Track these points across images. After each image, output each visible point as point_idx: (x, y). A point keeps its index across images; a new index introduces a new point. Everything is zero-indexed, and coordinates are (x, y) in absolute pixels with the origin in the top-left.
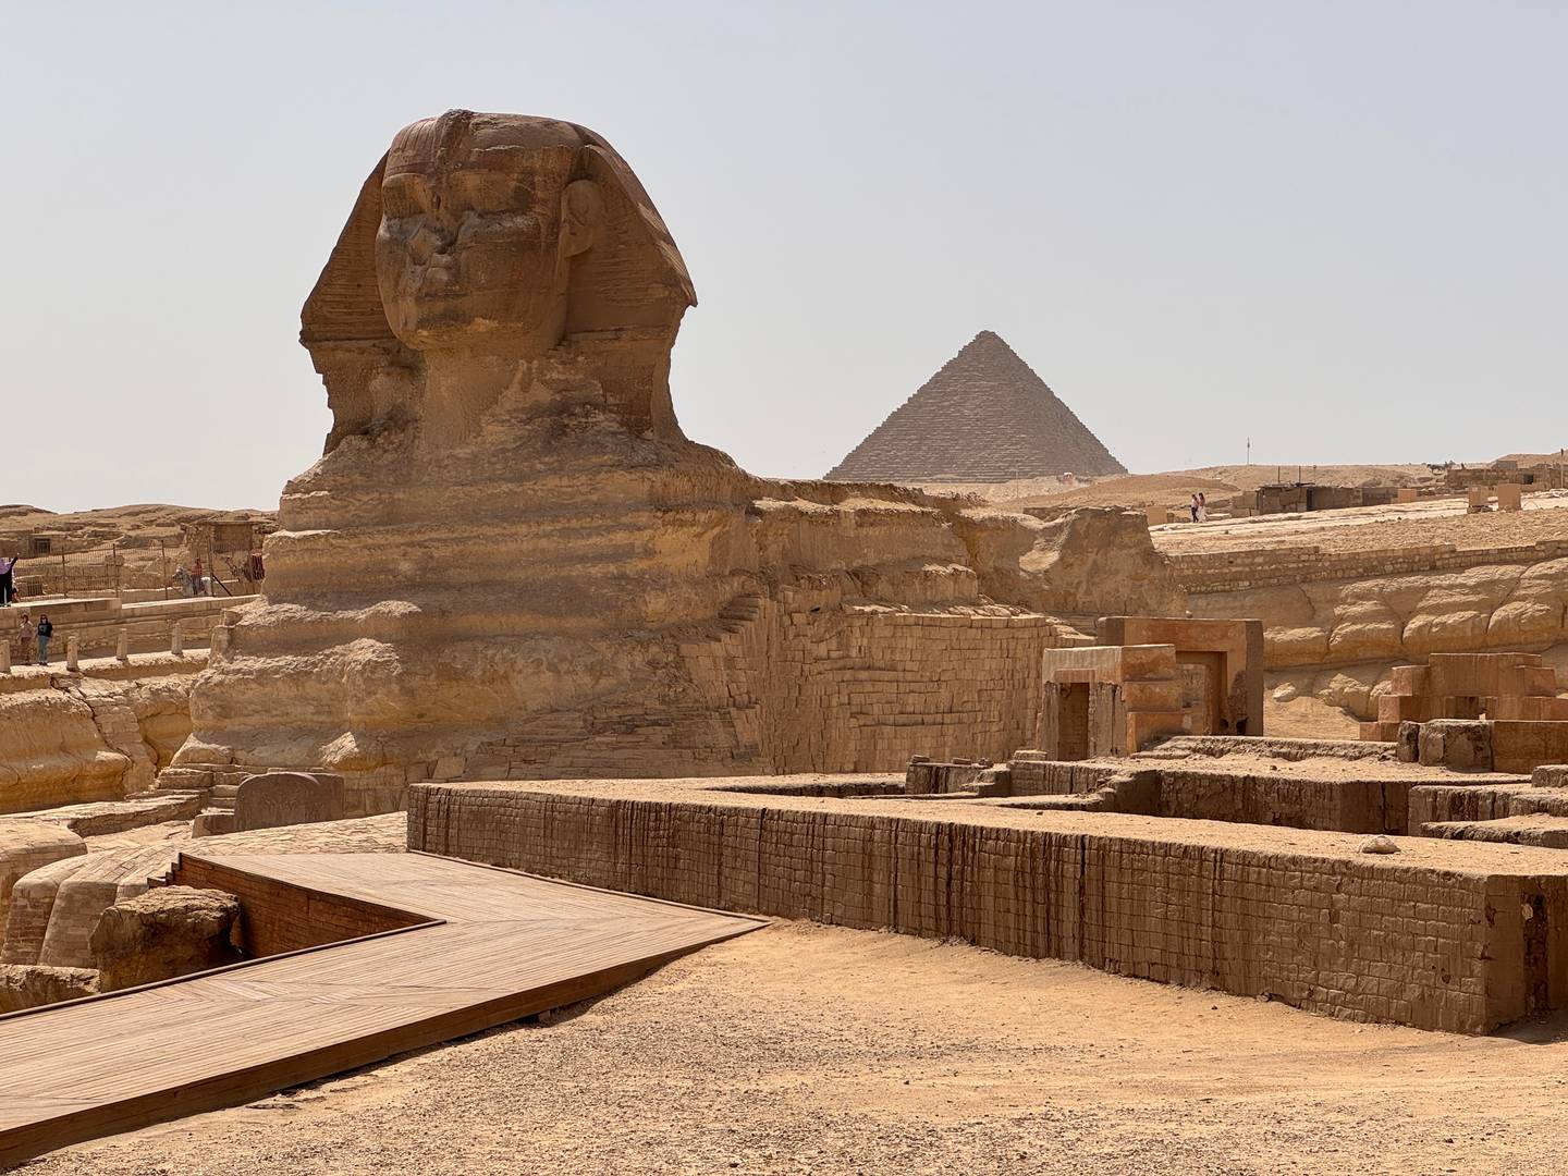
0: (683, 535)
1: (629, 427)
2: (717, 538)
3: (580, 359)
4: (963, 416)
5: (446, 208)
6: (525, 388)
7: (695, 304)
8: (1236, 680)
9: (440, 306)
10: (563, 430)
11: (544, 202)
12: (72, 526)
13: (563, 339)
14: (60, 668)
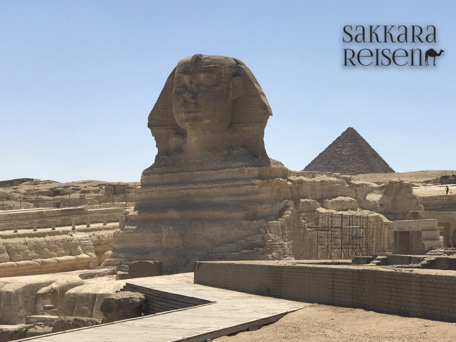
4: (343, 154)
5: (194, 84)
7: (272, 115)
8: (454, 231)
9: (192, 115)
11: (225, 83)
12: (66, 187)
13: (231, 126)
14: (69, 228)
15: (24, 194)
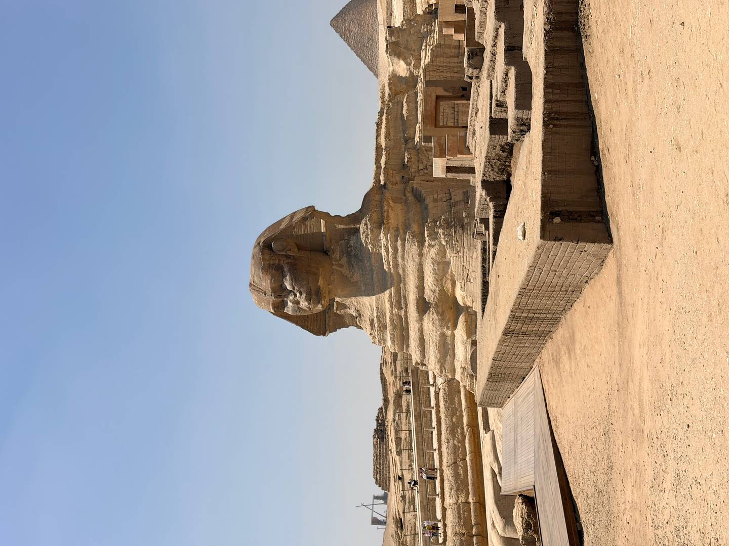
0: (392, 215)
1: (356, 232)
2: (393, 201)
3: (332, 247)
4: (357, 32)
5: (281, 293)
6: (341, 266)
8: (447, 91)
9: (314, 297)
10: (356, 256)
11: (279, 260)
13: (326, 252)
14: (432, 390)
15: (396, 377)
